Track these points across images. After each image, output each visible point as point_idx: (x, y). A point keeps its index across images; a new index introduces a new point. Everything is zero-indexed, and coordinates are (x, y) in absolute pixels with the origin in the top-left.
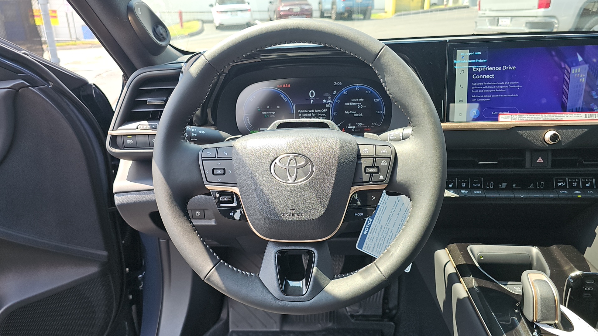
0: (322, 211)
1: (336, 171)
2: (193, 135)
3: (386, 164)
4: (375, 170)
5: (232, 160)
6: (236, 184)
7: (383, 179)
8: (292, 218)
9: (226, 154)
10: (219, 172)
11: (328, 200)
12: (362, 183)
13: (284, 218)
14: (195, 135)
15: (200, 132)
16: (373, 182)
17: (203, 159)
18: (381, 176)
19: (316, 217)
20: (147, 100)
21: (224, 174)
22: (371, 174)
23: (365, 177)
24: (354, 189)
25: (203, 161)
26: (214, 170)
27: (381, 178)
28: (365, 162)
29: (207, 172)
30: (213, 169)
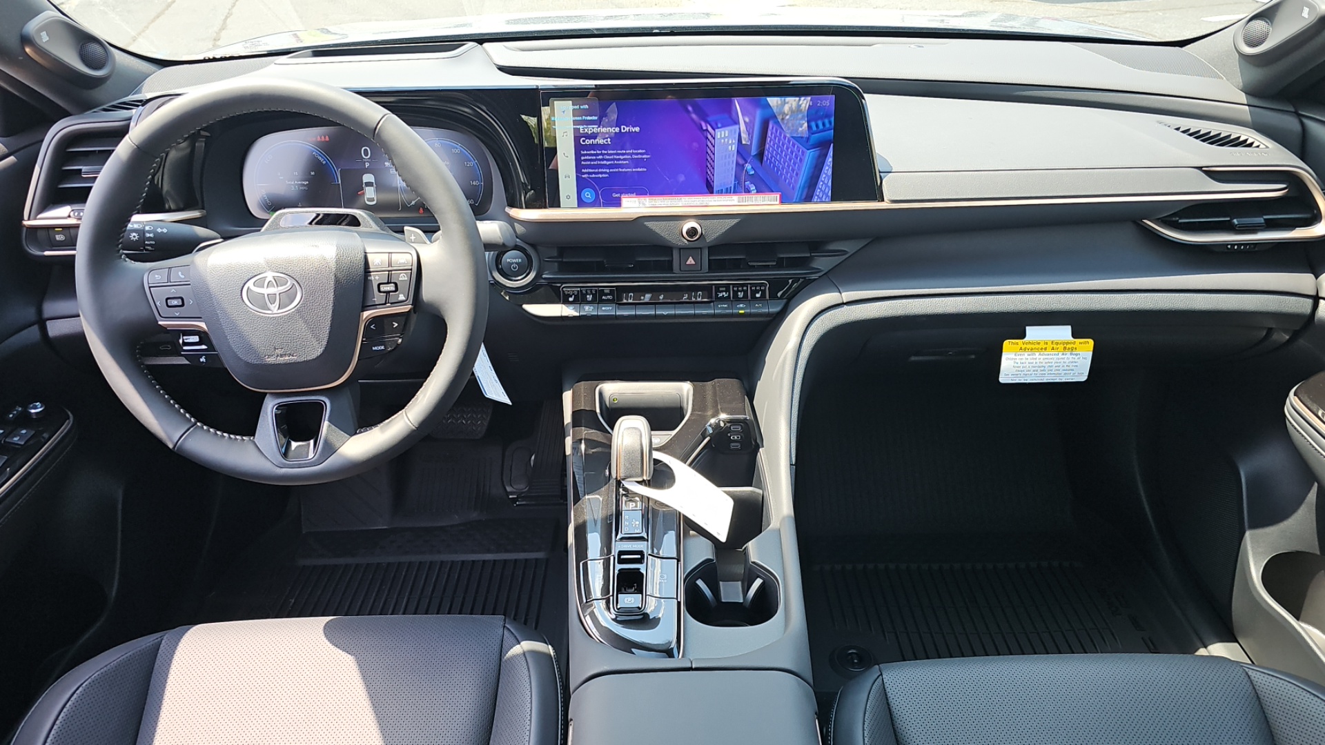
0: (320, 351)
1: (333, 294)
2: (148, 235)
3: (406, 279)
4: (391, 287)
5: (189, 284)
6: (201, 318)
7: (404, 298)
8: (281, 360)
9: (183, 277)
10: (175, 302)
11: (328, 332)
12: (374, 306)
13: (271, 360)
14: (151, 235)
15: (159, 230)
16: (391, 303)
17: (150, 285)
18: (400, 295)
19: (314, 356)
20: (81, 170)
21: (183, 305)
22: (388, 293)
23: (378, 298)
24: (366, 314)
25: (151, 289)
26: (169, 301)
27: (402, 297)
28: (377, 278)
29: (158, 304)
30: (167, 299)
